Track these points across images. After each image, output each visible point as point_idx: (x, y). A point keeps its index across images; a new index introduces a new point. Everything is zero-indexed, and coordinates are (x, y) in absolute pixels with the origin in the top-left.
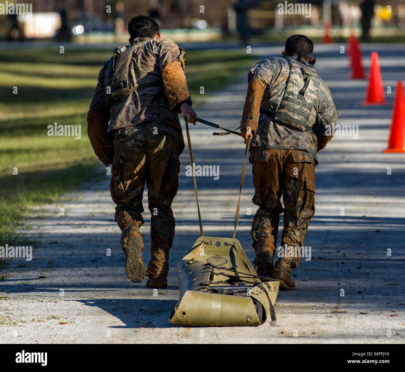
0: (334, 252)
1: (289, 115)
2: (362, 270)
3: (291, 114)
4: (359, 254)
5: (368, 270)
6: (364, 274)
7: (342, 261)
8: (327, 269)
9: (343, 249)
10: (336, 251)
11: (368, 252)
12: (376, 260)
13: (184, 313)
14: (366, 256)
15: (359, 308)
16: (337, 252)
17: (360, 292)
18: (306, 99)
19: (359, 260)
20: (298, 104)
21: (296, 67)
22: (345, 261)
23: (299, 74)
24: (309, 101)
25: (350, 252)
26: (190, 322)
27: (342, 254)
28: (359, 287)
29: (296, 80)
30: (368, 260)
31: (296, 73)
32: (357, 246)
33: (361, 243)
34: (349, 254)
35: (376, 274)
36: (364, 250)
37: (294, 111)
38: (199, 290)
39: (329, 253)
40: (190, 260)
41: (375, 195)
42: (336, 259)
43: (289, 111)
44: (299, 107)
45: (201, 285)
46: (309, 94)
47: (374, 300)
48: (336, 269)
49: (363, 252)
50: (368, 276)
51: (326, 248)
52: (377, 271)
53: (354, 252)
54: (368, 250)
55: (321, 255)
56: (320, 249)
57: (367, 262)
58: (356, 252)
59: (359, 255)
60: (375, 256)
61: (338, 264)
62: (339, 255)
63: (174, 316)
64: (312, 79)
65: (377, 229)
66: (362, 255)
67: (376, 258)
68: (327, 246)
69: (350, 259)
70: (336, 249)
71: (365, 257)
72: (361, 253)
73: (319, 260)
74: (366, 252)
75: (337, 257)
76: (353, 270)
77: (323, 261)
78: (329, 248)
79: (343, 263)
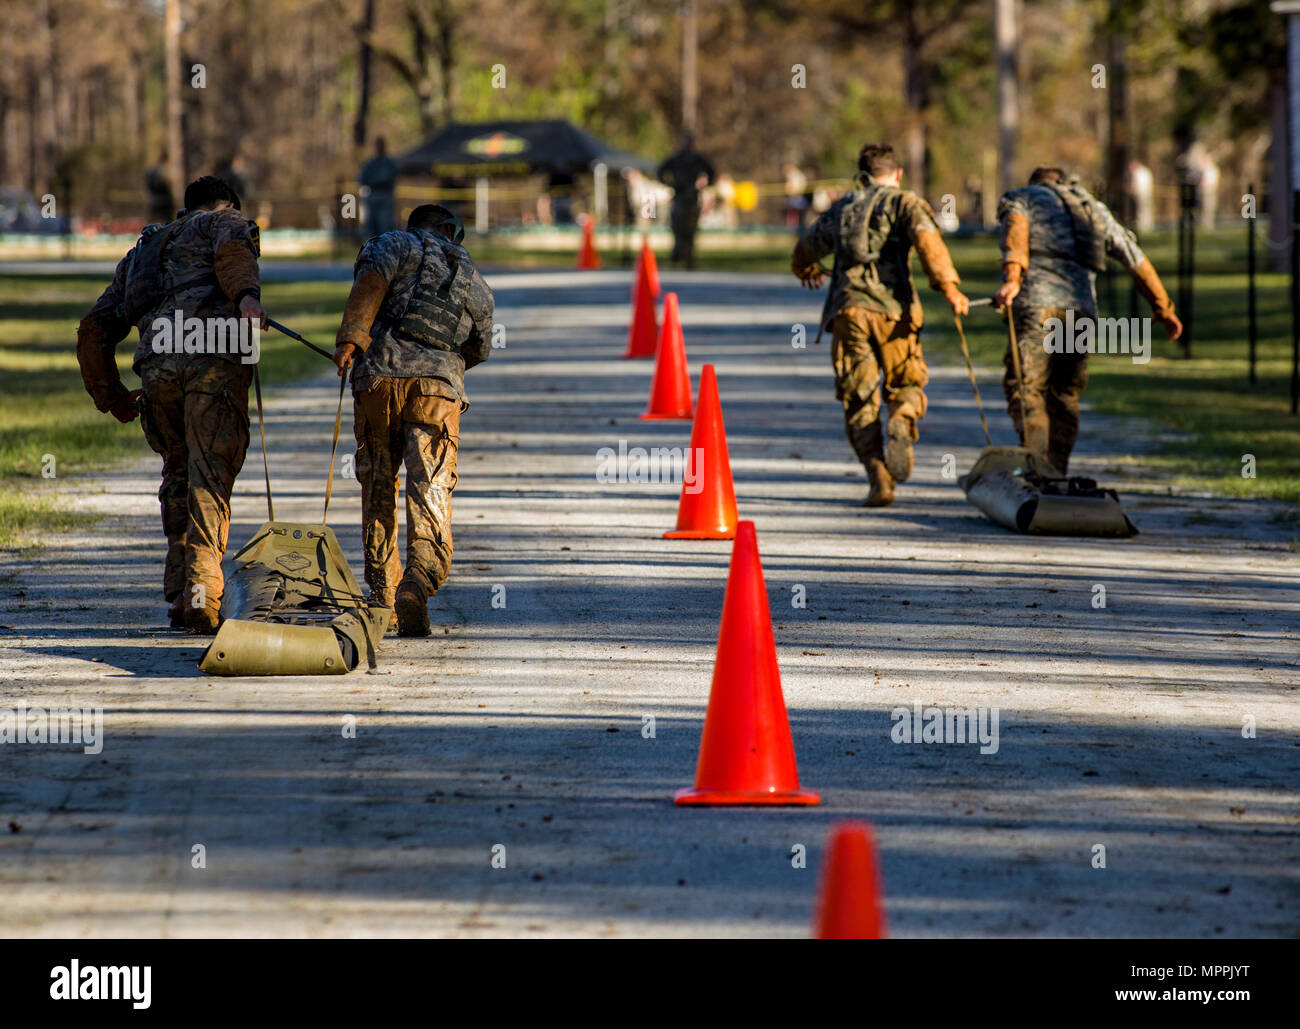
0: (494, 781)
1: (424, 325)
2: (553, 824)
3: (427, 322)
4: (555, 784)
5: (569, 824)
6: (560, 833)
7: (511, 802)
8: (470, 820)
9: (517, 772)
10: (500, 777)
11: (579, 780)
12: (595, 800)
13: (222, 655)
14: (572, 791)
15: (530, 915)
16: (504, 779)
17: (538, 878)
18: (453, 298)
19: (553, 799)
20: (440, 305)
21: (434, 243)
22: (517, 802)
23: (440, 255)
24: (457, 301)
25: (536, 779)
26: (231, 668)
27: (514, 786)
28: (539, 865)
29: (435, 265)
30: (573, 800)
31: (434, 253)
32: (554, 764)
33: (567, 758)
34: (531, 783)
35: (586, 833)
36: (570, 775)
37: (434, 317)
38: (252, 618)
39: (484, 782)
40: (248, 564)
41: (623, 641)
42: (498, 797)
43: (425, 316)
44: (440, 310)
45: (257, 609)
46: (457, 289)
47: (567, 897)
48: (492, 821)
49: (566, 780)
50: (566, 837)
51: (478, 770)
52: (588, 826)
53: (544, 779)
54: (581, 775)
55: (461, 786)
56: (464, 771)
57: (571, 806)
58: (551, 779)
59: (556, 789)
60: (595, 789)
61: (499, 810)
62: (507, 786)
63: (206, 659)
64: (461, 264)
65: (612, 725)
66: (562, 788)
67: (595, 795)
68: (480, 765)
69: (529, 798)
70: (502, 772)
71: (569, 794)
72: (561, 784)
73: (454, 800)
74: (574, 780)
75: (501, 793)
76: (533, 824)
77: (466, 802)
78: (485, 771)
79: (511, 806)
